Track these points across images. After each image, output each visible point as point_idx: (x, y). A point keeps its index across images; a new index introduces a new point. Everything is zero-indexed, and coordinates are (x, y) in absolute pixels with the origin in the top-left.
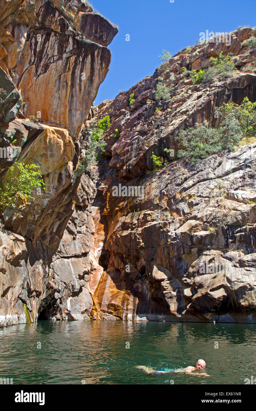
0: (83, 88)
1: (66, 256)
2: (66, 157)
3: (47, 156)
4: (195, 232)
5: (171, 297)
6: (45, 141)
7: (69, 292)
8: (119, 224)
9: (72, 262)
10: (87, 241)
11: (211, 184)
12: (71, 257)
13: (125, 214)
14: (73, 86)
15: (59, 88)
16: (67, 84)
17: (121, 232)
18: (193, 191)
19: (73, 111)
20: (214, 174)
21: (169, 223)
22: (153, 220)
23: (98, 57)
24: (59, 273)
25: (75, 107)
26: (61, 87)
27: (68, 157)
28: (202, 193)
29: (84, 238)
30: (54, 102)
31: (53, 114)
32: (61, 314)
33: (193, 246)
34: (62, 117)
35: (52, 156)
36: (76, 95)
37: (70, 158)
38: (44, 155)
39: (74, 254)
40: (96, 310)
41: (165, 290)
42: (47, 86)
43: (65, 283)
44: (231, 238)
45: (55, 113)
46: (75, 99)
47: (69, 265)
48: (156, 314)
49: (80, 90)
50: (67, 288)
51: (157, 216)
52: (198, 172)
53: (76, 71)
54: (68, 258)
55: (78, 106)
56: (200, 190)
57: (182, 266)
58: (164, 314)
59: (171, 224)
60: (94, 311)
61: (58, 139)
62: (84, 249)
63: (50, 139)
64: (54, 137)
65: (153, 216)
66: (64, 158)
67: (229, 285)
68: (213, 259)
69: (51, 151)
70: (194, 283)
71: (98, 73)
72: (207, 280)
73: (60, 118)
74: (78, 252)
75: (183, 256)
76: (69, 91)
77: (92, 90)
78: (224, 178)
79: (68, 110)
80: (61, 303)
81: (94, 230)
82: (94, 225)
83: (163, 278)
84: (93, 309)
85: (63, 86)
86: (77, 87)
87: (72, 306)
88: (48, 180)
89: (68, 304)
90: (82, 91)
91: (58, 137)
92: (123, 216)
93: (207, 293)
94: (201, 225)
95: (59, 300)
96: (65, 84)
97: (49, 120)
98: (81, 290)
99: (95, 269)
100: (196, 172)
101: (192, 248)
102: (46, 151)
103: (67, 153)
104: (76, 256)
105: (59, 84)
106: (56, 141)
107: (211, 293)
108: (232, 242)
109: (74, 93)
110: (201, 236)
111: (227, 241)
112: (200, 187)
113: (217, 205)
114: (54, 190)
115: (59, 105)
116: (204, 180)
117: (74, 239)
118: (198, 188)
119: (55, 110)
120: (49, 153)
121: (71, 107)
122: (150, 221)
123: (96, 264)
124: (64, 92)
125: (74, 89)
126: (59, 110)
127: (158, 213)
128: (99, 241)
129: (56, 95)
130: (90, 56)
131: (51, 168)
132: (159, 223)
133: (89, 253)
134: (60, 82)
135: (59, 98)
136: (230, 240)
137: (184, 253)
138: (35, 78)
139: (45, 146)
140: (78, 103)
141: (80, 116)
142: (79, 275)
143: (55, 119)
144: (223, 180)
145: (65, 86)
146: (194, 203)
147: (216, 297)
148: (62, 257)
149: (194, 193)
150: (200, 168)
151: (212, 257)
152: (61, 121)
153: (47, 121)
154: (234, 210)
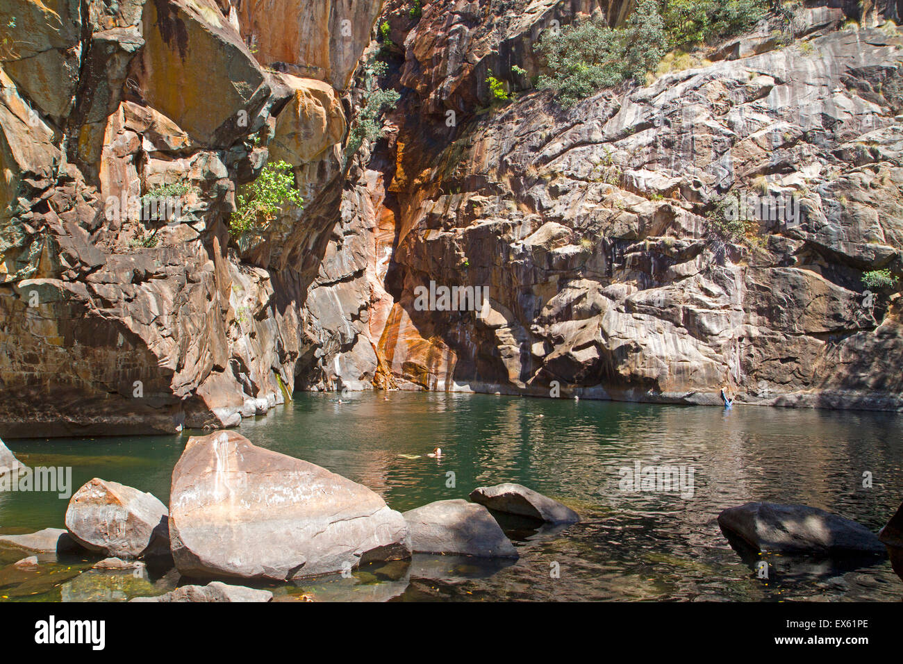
1: (328, 281)
2: (331, 137)
3: (299, 137)
4: (557, 246)
5: (510, 356)
6: (295, 111)
7: (337, 345)
8: (422, 217)
9: (338, 292)
10: (361, 248)
11: (595, 152)
12: (337, 282)
13: (434, 195)
17: (424, 231)
18: (559, 165)
19: (339, 43)
20: (603, 132)
21: (514, 225)
22: (485, 216)
24: (318, 314)
28: (577, 171)
29: (357, 242)
30: (304, 28)
31: (302, 50)
32: (326, 381)
33: (551, 272)
34: (319, 53)
35: (307, 136)
36: (343, 10)
38: (294, 135)
39: (340, 276)
40: (383, 372)
41: (501, 343)
43: (330, 331)
44: (618, 261)
45: (305, 47)
46: (342, 19)
47: (334, 298)
48: (485, 382)
50: (333, 340)
51: (493, 209)
52: (573, 125)
54: (331, 284)
56: (573, 163)
57: (531, 305)
58: (498, 383)
59: (516, 228)
60: (379, 374)
61: (317, 107)
62: (358, 264)
63: (304, 108)
64: (309, 104)
65: (486, 208)
66: (328, 139)
67: (604, 342)
68: (585, 295)
69: (306, 127)
70: (550, 335)
72: (571, 330)
73: (315, 57)
74: (348, 273)
75: (534, 288)
76: (329, 6)
77: (371, 2)
78: (619, 143)
79: (328, 42)
80: (324, 364)
81: (373, 223)
82: (372, 211)
83: (498, 323)
84: (377, 371)
87: (342, 368)
88: (302, 176)
89: (336, 364)
90: (354, 5)
91: (317, 103)
92: (429, 199)
93: (568, 354)
94: (568, 234)
95: (321, 360)
97: (296, 60)
98: (356, 340)
99: (379, 300)
100: (568, 125)
101: (550, 275)
102: (297, 128)
103: (334, 129)
104: (345, 280)
106: (313, 111)
107: (574, 353)
108: (618, 268)
109: (339, 9)
110: (566, 255)
111: (610, 266)
112: (573, 156)
113: (599, 199)
114: (312, 191)
115: (312, 33)
116: (583, 143)
117: (339, 248)
118: (570, 159)
119: (305, 42)
120: (303, 131)
121: (333, 35)
122: (479, 218)
123: (380, 290)
124: (321, 7)
125: (339, 2)
126: (312, 42)
127: (494, 203)
128: (383, 244)
129: (307, 14)
131: (307, 155)
132: (496, 225)
133: (367, 269)
135: (312, 19)
136: (616, 265)
137: (536, 283)
139: (295, 120)
141: (353, 50)
142: (352, 315)
143: (306, 58)
144: (617, 146)
146: (560, 190)
147: (581, 360)
148: (320, 285)
149: (561, 170)
150: (578, 118)
151: (582, 292)
152: (318, 62)
153: (292, 63)
154: (627, 210)
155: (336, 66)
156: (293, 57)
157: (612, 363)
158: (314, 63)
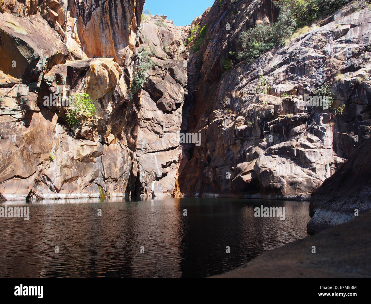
0: (120, 25)
1: (152, 151)
2: (112, 83)
3: (99, 84)
4: (238, 126)
6: (94, 74)
7: (152, 177)
9: (157, 156)
11: (260, 80)
12: (157, 151)
14: (112, 25)
16: (108, 24)
18: (245, 90)
19: (118, 45)
20: (263, 71)
21: (224, 120)
22: (215, 118)
24: (143, 164)
25: (118, 41)
26: (104, 28)
27: (113, 82)
28: (251, 91)
29: (172, 136)
30: (103, 41)
31: (104, 50)
32: (146, 193)
33: (236, 138)
35: (102, 83)
36: (117, 31)
37: (115, 83)
38: (97, 84)
39: (159, 149)
40: (177, 190)
41: (218, 174)
42: (94, 30)
43: (147, 171)
44: (266, 130)
46: (117, 34)
47: (154, 158)
48: (214, 194)
49: (118, 27)
50: (150, 175)
51: (219, 114)
52: (252, 71)
53: (112, 12)
54: (154, 152)
55: (120, 40)
56: (250, 88)
57: (230, 155)
59: (225, 121)
61: (103, 71)
62: (172, 144)
63: (98, 71)
64: (100, 70)
65: (216, 114)
69: (101, 80)
70: (236, 169)
71: (128, 10)
72: (245, 166)
74: (165, 148)
75: (231, 147)
76: (111, 30)
77: (127, 25)
78: (270, 74)
79: (114, 45)
80: (146, 185)
83: (217, 165)
84: (174, 190)
85: (106, 27)
86: (116, 25)
87: (155, 188)
88: (105, 101)
89: (153, 186)
90: (120, 28)
91: (103, 69)
93: (240, 177)
94: (243, 119)
95: (143, 184)
96: (107, 25)
98: (164, 176)
99: (182, 160)
100: (250, 71)
101: (236, 140)
102: (97, 81)
103: (112, 79)
104: (162, 151)
105: (103, 26)
106: (102, 72)
107: (242, 177)
109: (115, 30)
110: (241, 129)
111: (262, 132)
112: (251, 84)
113: (257, 101)
115: (107, 42)
116: (255, 78)
117: (160, 137)
118: (249, 86)
119: (105, 47)
120: (99, 82)
121: (115, 42)
123: (184, 155)
124: (108, 31)
125: (114, 27)
126: (107, 46)
127: (220, 112)
129: (103, 35)
131: (104, 92)
132: (218, 121)
134: (103, 24)
135: (106, 37)
136: (265, 132)
137: (231, 145)
138: (84, 26)
139: (95, 77)
140: (119, 38)
142: (162, 165)
144: (269, 76)
145: (107, 26)
146: (244, 101)
147: (245, 180)
148: (147, 152)
149: (245, 92)
150: (254, 67)
151: (250, 147)
154: (269, 104)
156: (100, 54)
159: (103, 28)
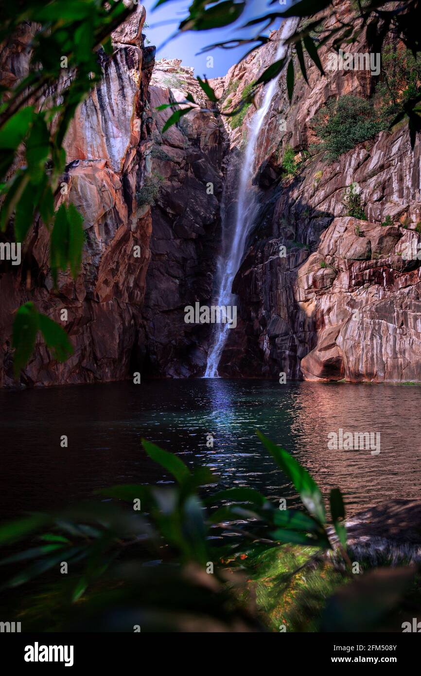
0: (115, 108)
2: (105, 205)
3: (83, 208)
4: (312, 270)
6: (77, 191)
11: (347, 193)
14: (103, 107)
15: (88, 116)
16: (95, 107)
18: (323, 207)
19: (112, 140)
20: (354, 178)
22: (274, 253)
23: (122, 62)
25: (112, 134)
26: (89, 112)
27: (107, 204)
28: (334, 209)
30: (87, 134)
31: (89, 149)
33: (309, 290)
34: (100, 149)
35: (89, 206)
36: (110, 118)
37: (110, 204)
38: (80, 207)
45: (91, 147)
46: (110, 123)
49: (113, 111)
51: (279, 248)
52: (335, 175)
53: (102, 87)
55: (115, 132)
56: (331, 205)
57: (299, 318)
61: (90, 185)
63: (82, 187)
64: (85, 184)
65: (275, 248)
69: (86, 201)
71: (128, 82)
73: (99, 152)
76: (100, 116)
79: (105, 140)
83: (277, 333)
85: (92, 111)
86: (108, 108)
88: (93, 234)
90: (116, 112)
91: (91, 183)
96: (93, 107)
97: (86, 157)
100: (331, 176)
102: (81, 202)
103: (105, 199)
105: (86, 110)
106: (88, 188)
107: (319, 354)
109: (107, 116)
111: (351, 282)
112: (333, 199)
113: (344, 229)
115: (94, 136)
116: (339, 189)
118: (330, 202)
119: (90, 144)
120: (84, 204)
121: (107, 135)
122: (271, 255)
124: (95, 117)
125: (105, 112)
126: (95, 143)
129: (87, 124)
130: (113, 63)
131: (92, 220)
134: (87, 107)
135: (92, 127)
136: (355, 281)
137: (300, 301)
139: (77, 197)
140: (114, 128)
141: (121, 143)
143: (93, 154)
145: (94, 110)
147: (323, 360)
149: (324, 210)
150: (338, 169)
152: (101, 156)
153: (84, 159)
154: (362, 236)
155: (112, 156)
156: (84, 154)
157: (346, 361)
158: (99, 157)
159: (87, 113)
